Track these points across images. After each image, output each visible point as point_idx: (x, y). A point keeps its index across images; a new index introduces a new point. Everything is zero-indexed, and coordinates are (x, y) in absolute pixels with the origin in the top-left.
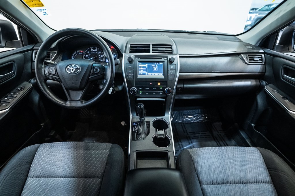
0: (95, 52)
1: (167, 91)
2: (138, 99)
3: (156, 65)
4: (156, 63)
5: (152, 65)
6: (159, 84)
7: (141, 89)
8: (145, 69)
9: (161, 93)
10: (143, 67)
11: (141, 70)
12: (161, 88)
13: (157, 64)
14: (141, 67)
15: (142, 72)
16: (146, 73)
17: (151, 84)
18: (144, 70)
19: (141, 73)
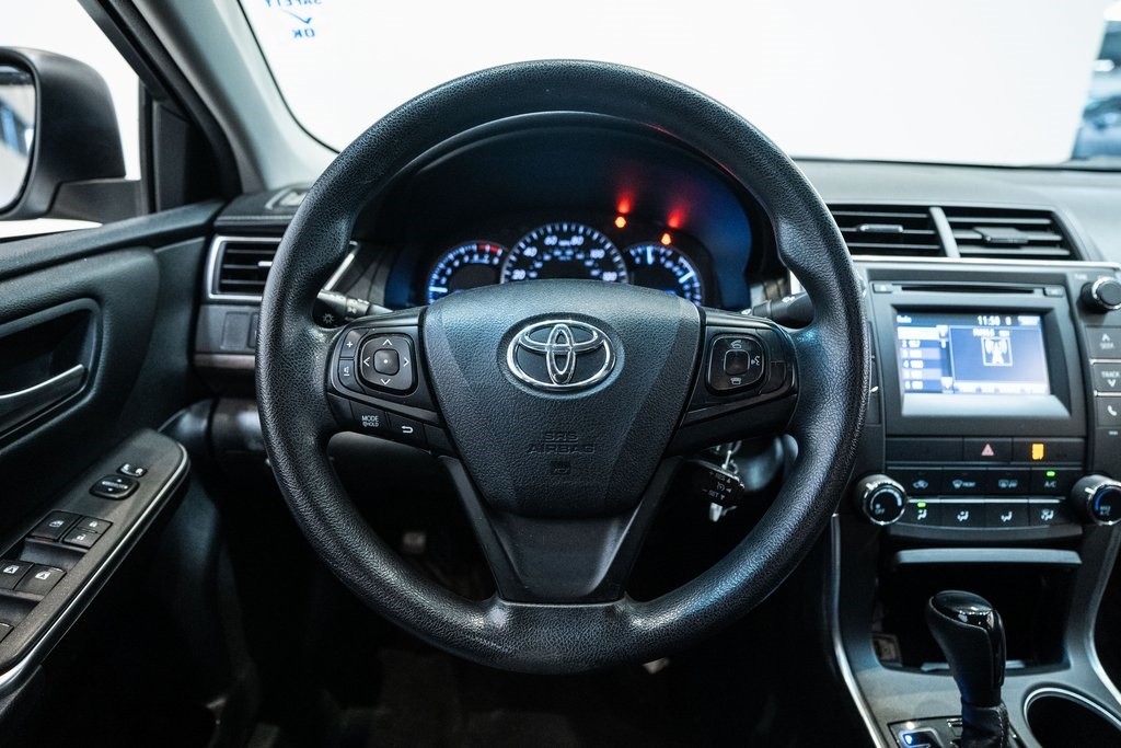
0: (569, 252)
1: (1101, 504)
2: (909, 556)
3: (997, 334)
4: (995, 320)
5: (977, 332)
6: (1038, 452)
7: (921, 484)
8: (935, 354)
9: (1048, 515)
10: (925, 344)
11: (914, 364)
12: (1050, 479)
13: (1003, 323)
14: (912, 344)
15: (917, 375)
16: (947, 381)
17: (988, 451)
18: (928, 364)
19: (911, 381)
